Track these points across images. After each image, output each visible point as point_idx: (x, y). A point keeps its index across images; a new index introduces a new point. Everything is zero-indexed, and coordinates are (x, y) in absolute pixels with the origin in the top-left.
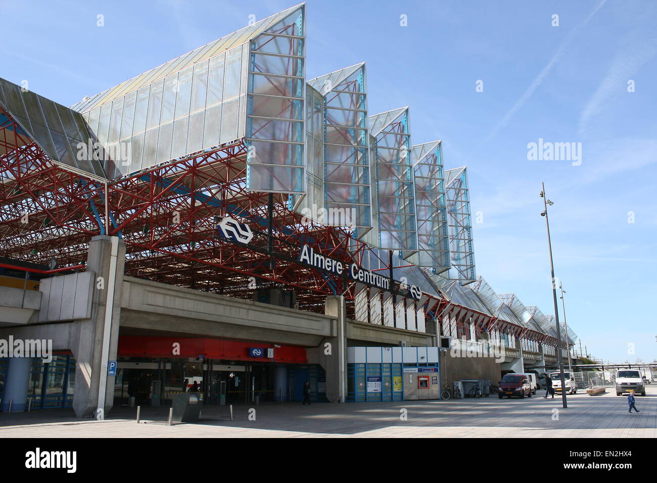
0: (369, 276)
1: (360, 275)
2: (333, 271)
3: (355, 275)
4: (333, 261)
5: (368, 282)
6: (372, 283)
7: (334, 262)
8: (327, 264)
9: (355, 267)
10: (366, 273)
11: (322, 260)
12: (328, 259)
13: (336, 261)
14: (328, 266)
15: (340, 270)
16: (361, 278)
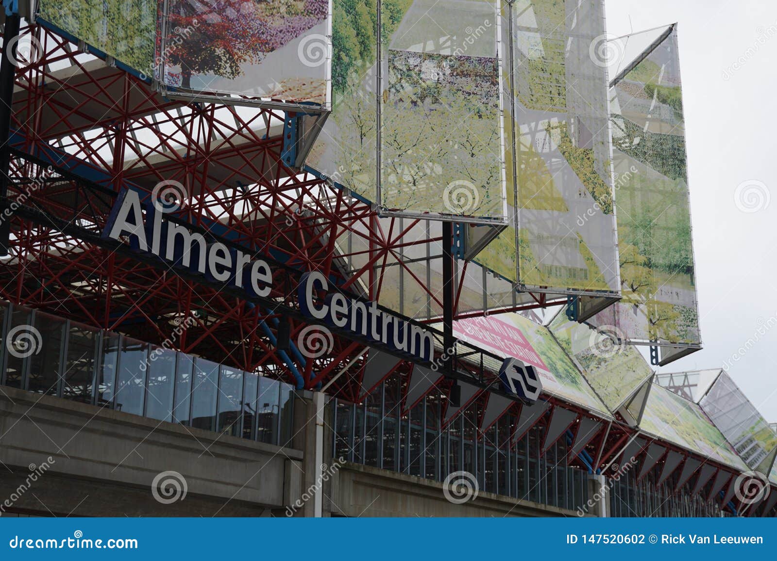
0: (369, 316)
1: (335, 308)
2: (239, 283)
3: (318, 307)
4: (240, 253)
5: (364, 332)
6: (376, 337)
7: (243, 259)
8: (214, 259)
9: (317, 283)
10: (355, 305)
11: (195, 246)
12: (218, 246)
13: (248, 257)
14: (220, 268)
15: (262, 285)
16: (340, 319)
